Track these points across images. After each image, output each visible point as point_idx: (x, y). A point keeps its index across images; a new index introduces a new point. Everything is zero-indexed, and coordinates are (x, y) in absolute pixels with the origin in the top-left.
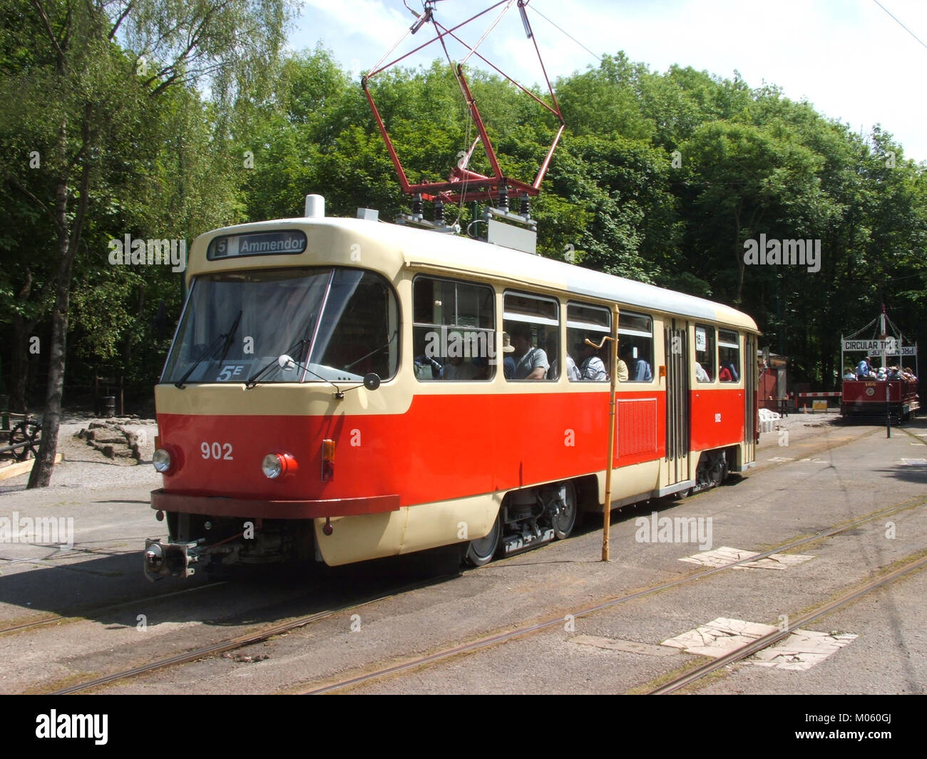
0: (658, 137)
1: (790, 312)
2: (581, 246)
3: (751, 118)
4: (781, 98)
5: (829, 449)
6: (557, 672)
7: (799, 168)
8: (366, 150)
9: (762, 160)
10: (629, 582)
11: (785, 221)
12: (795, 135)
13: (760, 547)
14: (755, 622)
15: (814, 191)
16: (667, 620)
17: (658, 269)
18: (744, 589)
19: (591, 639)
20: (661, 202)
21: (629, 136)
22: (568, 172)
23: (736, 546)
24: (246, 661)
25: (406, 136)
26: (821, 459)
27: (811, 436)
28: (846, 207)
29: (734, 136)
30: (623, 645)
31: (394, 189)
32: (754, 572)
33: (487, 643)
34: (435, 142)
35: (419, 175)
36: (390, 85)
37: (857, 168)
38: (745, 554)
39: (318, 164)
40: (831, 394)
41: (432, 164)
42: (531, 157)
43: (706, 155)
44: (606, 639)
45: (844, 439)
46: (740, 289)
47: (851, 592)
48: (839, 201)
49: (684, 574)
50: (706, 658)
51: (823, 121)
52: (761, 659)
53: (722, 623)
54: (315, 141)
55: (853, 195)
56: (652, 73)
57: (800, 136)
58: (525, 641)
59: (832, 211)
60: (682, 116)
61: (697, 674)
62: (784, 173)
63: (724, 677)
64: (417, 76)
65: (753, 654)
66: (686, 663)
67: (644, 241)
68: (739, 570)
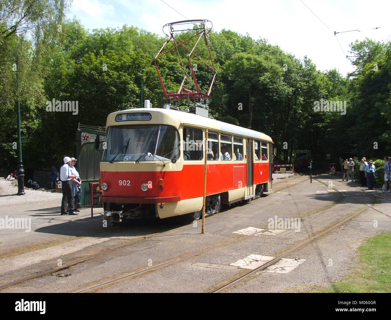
0: (217, 59)
1: (271, 132)
2: (185, 104)
3: (255, 52)
4: (267, 44)
5: (288, 188)
6: (190, 277)
7: (275, 73)
8: (95, 63)
9: (260, 69)
10: (214, 242)
11: (269, 94)
12: (273, 59)
13: (265, 227)
14: (266, 256)
15: (281, 82)
16: (231, 256)
17: (217, 114)
18: (260, 243)
19: (202, 264)
20: (218, 86)
21: (205, 58)
22: (180, 73)
23: (255, 227)
24: (62, 276)
25: (113, 57)
26: (285, 192)
27: (280, 182)
28: (294, 89)
29: (248, 59)
30: (214, 266)
31: (108, 80)
32: (263, 237)
33: (160, 267)
34: (125, 60)
35: (118, 74)
36: (105, 35)
37: (298, 73)
38: (259, 230)
39: (75, 68)
40: (288, 165)
41: (124, 69)
42: (164, 67)
43: (236, 66)
44: (207, 264)
45: (294, 183)
46: (250, 122)
47: (302, 243)
48: (291, 87)
49: (235, 238)
50: (248, 270)
51: (284, 54)
52: (269, 270)
53: (253, 256)
54: (73, 59)
55: (296, 84)
56: (214, 32)
57: (275, 60)
58: (175, 266)
59: (288, 91)
60: (226, 51)
61: (246, 276)
62: (269, 75)
63: (256, 277)
64: (117, 32)
65: (266, 268)
66: (241, 272)
67: (211, 102)
68: (257, 236)
